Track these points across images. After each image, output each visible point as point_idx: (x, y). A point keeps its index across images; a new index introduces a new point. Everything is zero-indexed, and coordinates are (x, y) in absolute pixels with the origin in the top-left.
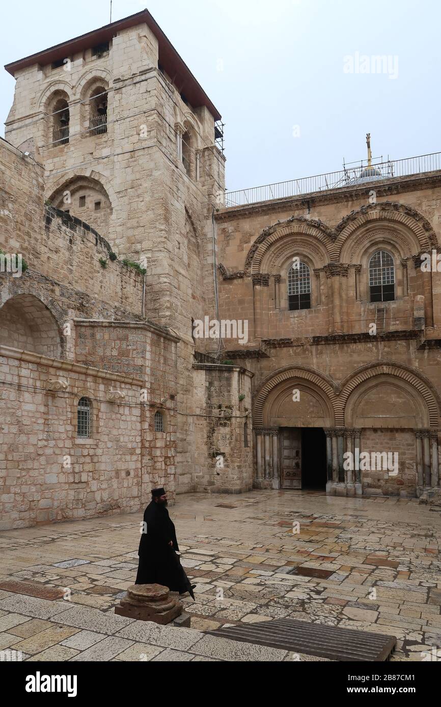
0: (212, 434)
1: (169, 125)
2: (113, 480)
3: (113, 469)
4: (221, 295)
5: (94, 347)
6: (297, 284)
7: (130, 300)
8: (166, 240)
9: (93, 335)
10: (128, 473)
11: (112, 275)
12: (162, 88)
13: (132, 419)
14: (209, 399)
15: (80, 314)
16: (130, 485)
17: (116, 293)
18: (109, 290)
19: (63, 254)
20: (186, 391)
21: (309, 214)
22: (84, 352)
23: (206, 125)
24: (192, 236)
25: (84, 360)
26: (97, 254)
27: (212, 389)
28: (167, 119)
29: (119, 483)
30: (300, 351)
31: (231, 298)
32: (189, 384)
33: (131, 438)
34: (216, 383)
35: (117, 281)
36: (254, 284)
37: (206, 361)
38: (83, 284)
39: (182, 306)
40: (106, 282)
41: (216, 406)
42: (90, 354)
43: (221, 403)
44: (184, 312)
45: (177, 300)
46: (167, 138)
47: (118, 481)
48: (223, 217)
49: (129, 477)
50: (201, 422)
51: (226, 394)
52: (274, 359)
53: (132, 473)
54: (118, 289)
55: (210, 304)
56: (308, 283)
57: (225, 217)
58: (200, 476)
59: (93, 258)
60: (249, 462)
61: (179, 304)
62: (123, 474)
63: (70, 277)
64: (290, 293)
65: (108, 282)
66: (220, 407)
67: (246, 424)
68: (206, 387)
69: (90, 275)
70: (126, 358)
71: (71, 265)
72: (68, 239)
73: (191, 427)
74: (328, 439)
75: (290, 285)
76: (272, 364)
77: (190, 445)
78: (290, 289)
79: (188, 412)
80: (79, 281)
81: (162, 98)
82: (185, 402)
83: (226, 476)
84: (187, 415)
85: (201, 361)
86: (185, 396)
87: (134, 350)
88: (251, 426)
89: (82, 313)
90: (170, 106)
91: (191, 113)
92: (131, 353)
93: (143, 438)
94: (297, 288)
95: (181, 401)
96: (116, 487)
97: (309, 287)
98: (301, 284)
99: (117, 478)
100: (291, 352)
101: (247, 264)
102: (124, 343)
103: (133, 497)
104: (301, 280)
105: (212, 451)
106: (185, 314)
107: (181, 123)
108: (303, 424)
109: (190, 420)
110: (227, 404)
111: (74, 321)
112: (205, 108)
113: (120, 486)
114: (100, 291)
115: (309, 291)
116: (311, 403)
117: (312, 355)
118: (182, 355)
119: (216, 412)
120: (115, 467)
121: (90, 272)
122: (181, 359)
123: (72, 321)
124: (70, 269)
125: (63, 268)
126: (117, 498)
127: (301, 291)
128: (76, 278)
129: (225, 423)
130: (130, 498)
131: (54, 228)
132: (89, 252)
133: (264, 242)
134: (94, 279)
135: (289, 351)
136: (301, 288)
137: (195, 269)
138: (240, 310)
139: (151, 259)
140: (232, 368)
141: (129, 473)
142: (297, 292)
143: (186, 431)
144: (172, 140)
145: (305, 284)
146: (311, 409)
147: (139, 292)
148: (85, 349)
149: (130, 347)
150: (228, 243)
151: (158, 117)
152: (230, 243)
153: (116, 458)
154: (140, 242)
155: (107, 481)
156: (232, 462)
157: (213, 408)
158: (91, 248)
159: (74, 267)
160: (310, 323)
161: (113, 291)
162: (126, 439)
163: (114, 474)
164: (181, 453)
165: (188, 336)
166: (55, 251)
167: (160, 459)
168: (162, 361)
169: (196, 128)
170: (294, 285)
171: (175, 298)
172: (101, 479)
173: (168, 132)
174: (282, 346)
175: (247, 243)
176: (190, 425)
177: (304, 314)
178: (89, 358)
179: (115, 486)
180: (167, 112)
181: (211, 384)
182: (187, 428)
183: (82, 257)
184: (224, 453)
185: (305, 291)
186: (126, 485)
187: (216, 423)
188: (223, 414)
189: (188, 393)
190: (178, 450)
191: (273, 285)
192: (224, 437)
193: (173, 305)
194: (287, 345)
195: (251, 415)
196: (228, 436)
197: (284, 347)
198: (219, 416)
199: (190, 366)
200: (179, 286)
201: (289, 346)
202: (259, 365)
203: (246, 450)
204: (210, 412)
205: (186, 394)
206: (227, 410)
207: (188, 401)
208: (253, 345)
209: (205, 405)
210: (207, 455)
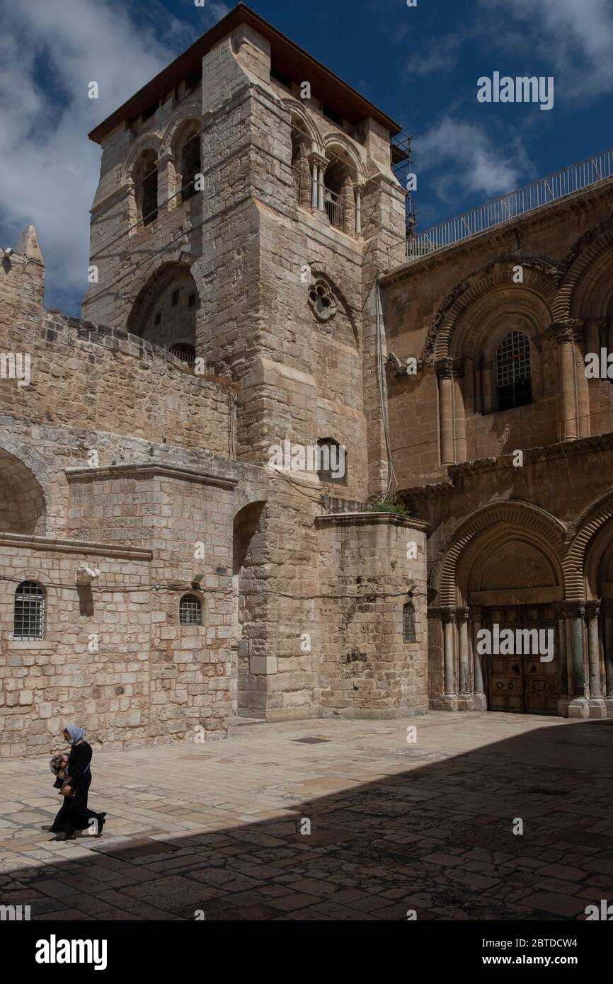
0: (347, 624)
1: (281, 162)
2: (87, 701)
3: (89, 685)
4: (392, 403)
5: (91, 507)
6: (511, 368)
7: (207, 430)
8: (264, 332)
9: (90, 490)
10: (120, 691)
11: (169, 399)
12: (265, 111)
13: (130, 608)
14: (342, 569)
15: (78, 461)
16: (124, 709)
17: (177, 422)
18: (165, 420)
19: (78, 378)
20: (299, 559)
21: (518, 248)
22: (78, 515)
23: (371, 145)
24: (344, 319)
25: (79, 526)
26: (141, 371)
27: (347, 552)
28: (276, 153)
29: (99, 705)
30: (508, 477)
31: (405, 404)
32: (307, 548)
33: (126, 637)
34: (353, 543)
35: (179, 405)
36: (439, 378)
37: (346, 509)
38: (114, 418)
39: (294, 429)
40: (159, 409)
41: (352, 579)
42: (85, 517)
43: (360, 573)
44: (300, 437)
45: (283, 420)
46: (276, 180)
47: (97, 703)
48: (392, 281)
49: (121, 696)
50: (330, 607)
51: (368, 559)
52: (468, 495)
53: (129, 690)
54: (183, 416)
55: (374, 419)
56: (528, 362)
57: (395, 281)
58: (328, 692)
59: (133, 377)
60: (417, 666)
62: (109, 692)
63: (90, 410)
64: (500, 383)
65: (162, 409)
66: (359, 580)
67: (408, 606)
68: (337, 550)
69: (128, 402)
70: (132, 518)
71: (93, 393)
72: (87, 356)
73: (312, 614)
75: (499, 371)
76: (466, 504)
78: (500, 377)
79: (305, 591)
80: (107, 413)
81: (266, 125)
82: (298, 576)
83: (368, 692)
84: (302, 598)
85: (335, 510)
86: (297, 568)
87: (142, 505)
88: (421, 608)
89: (81, 459)
90: (281, 133)
91: (340, 135)
92: (138, 509)
93: (153, 636)
94: (511, 374)
95: (289, 574)
96: (94, 711)
97: (528, 369)
98: (516, 366)
99: (94, 698)
100: (495, 480)
101: (428, 348)
102: (130, 496)
103: (130, 727)
104: (516, 359)
105: (346, 651)
106: (304, 441)
107: (320, 154)
108: (520, 600)
109: (310, 604)
110: (370, 574)
111: (66, 473)
112: (370, 119)
113: (101, 709)
114: (146, 424)
115: (529, 375)
116: (533, 563)
117: (526, 481)
118: (292, 503)
119: (352, 588)
120: (92, 681)
121: (128, 399)
122: (290, 510)
123: (62, 473)
124: (90, 398)
125: (76, 398)
126: (96, 727)
127: (517, 378)
128: (101, 410)
129: (368, 606)
130: (125, 728)
131: (60, 345)
132: (125, 370)
133: (451, 309)
134: (136, 407)
135: (491, 479)
136: (517, 372)
137: (349, 369)
138: (419, 422)
139: (243, 366)
140: (377, 516)
141: (123, 690)
142: (511, 380)
143: (300, 621)
144: (287, 182)
145: (522, 364)
146: (534, 573)
147: (225, 417)
148: (79, 510)
149: (137, 501)
150: (402, 319)
151: (257, 153)
152: (405, 319)
153: (93, 668)
154: (231, 343)
155: (73, 703)
156: (379, 667)
157: (348, 583)
158: (129, 363)
159: (98, 394)
160: (528, 428)
161: (172, 421)
162: (117, 639)
163: (89, 691)
164: (288, 656)
165: (310, 476)
166: (63, 377)
167: (195, 668)
168: (197, 517)
169: (352, 155)
170: (505, 369)
171: (279, 418)
172: (61, 700)
173: (277, 171)
174: (480, 471)
175: (428, 314)
176: (308, 612)
177: (519, 415)
178: (86, 523)
179: (91, 709)
180: (275, 143)
181: (345, 545)
182: (304, 618)
183: (113, 378)
184: (365, 655)
185: (523, 377)
186: (114, 707)
187: (353, 607)
188: (364, 591)
189: (305, 562)
190: (282, 652)
191: (471, 375)
192: (365, 629)
193: (276, 428)
194: (488, 469)
195: (423, 589)
196: (371, 627)
197: (483, 473)
198: (357, 595)
199: (310, 521)
200: (289, 399)
201: (492, 471)
202: (446, 508)
203: (408, 647)
204: (344, 589)
205: (299, 564)
206: (370, 584)
207: (303, 574)
208: (439, 475)
209: (336, 578)
210: (338, 658)
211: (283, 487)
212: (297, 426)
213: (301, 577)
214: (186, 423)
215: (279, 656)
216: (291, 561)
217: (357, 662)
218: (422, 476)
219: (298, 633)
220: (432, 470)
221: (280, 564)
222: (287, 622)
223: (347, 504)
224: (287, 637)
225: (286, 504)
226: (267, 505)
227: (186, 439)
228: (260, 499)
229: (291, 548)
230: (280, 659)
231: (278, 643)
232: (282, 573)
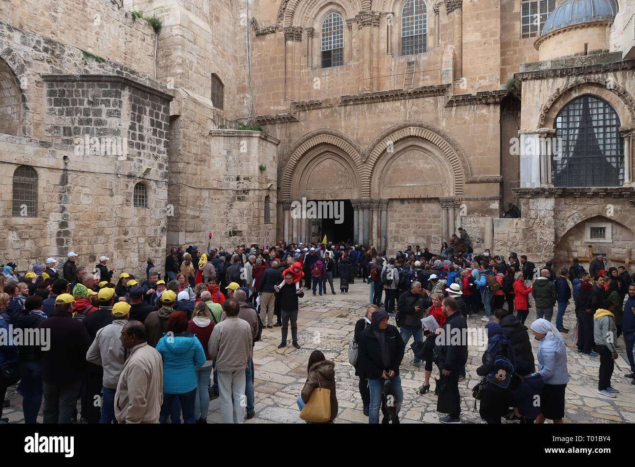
0: (229, 209)
4: (253, 54)
6: (330, 38)
7: (138, 56)
11: (112, 27)
14: (227, 170)
15: (51, 67)
17: (118, 47)
18: (108, 43)
20: (200, 161)
27: (231, 158)
30: (329, 113)
31: (263, 56)
32: (204, 153)
34: (235, 153)
35: (119, 33)
36: (286, 40)
37: (227, 127)
39: (198, 63)
40: (105, 33)
41: (233, 178)
43: (239, 174)
44: (201, 70)
45: (191, 55)
50: (218, 197)
51: (244, 163)
52: (303, 124)
54: (121, 42)
55: (241, 63)
56: (342, 36)
61: (195, 61)
62: (85, 260)
64: (323, 48)
66: (238, 179)
67: (267, 197)
68: (224, 156)
69: (82, 24)
73: (206, 202)
74: (355, 212)
75: (323, 40)
76: (301, 129)
77: (204, 223)
78: (323, 44)
79: (203, 185)
82: (199, 174)
84: (201, 189)
85: (222, 127)
86: (199, 167)
88: (274, 200)
89: (54, 66)
94: (330, 43)
95: (194, 172)
97: (342, 42)
98: (334, 38)
100: (320, 115)
101: (280, 17)
104: (334, 33)
105: (228, 229)
106: (203, 73)
108: (331, 197)
109: (205, 194)
110: (246, 175)
114: (95, 44)
115: (342, 45)
116: (340, 173)
117: (340, 117)
118: (197, 120)
119: (233, 184)
121: (82, 21)
122: (195, 124)
123: (39, 76)
125: (43, 15)
127: (334, 46)
128: (62, 28)
129: (244, 197)
134: (88, 29)
135: (318, 114)
136: (334, 42)
137: (227, 24)
138: (271, 69)
140: (252, 133)
142: (330, 47)
143: (200, 206)
145: (338, 37)
146: (340, 179)
147: (149, 47)
157: (231, 180)
161: (114, 45)
164: (192, 232)
165: (206, 99)
170: (327, 39)
171: (189, 54)
176: (204, 200)
177: (336, 72)
178: (59, 120)
181: (229, 152)
182: (202, 204)
183: (71, 2)
184: (241, 231)
185: (338, 46)
187: (234, 198)
188: (241, 187)
189: (203, 163)
190: (188, 229)
191: (306, 40)
192: (241, 214)
193: (187, 61)
194: (316, 107)
195: (275, 187)
196: (245, 212)
197: (313, 109)
198: (237, 189)
199: (206, 133)
200: (195, 40)
201: (318, 109)
202: (288, 131)
203: (267, 227)
204: (228, 185)
205: (200, 165)
206: (245, 182)
207: (202, 172)
208: (283, 108)
209: (223, 176)
210: (223, 234)
211: (191, 106)
212: (200, 61)
213: (201, 174)
214: (123, 49)
215: (186, 232)
216: (194, 162)
217: (236, 237)
218: (272, 108)
219: (198, 215)
220: (279, 104)
221: (188, 163)
222: (192, 207)
223: (228, 123)
224: (192, 218)
225: (193, 119)
226: (181, 119)
227: (123, 61)
228: (177, 114)
229: (195, 152)
230: (187, 234)
231: (186, 222)
232: (189, 170)
